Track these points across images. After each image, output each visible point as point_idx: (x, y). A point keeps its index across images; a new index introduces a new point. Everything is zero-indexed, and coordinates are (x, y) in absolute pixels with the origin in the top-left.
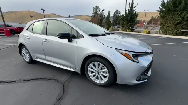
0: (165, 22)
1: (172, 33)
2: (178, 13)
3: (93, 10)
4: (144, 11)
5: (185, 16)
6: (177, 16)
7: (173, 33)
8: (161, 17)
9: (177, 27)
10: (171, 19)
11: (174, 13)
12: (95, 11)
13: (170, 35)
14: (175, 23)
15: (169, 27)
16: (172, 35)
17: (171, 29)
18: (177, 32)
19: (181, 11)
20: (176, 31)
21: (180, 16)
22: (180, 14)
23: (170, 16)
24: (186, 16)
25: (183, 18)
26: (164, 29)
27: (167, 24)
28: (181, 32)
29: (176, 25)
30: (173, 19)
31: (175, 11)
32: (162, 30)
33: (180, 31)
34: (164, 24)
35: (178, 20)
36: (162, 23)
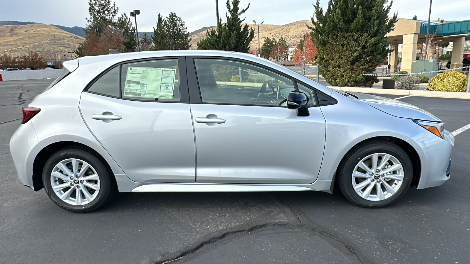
0: (329, 56)
1: (346, 80)
2: (353, 36)
3: (91, 9)
4: (254, 21)
5: (366, 42)
6: (352, 42)
7: (348, 82)
8: (320, 43)
9: (355, 67)
10: (341, 48)
11: (346, 35)
12: (98, 12)
13: (344, 86)
14: (351, 58)
15: (339, 66)
16: (348, 86)
17: (344, 72)
18: (357, 79)
19: (358, 31)
20: (354, 75)
21: (357, 43)
22: (357, 38)
23: (338, 41)
24: (368, 44)
25: (364, 47)
26: (329, 71)
27: (335, 61)
28: (364, 78)
29: (353, 63)
30: (345, 49)
31: (347, 31)
32: (324, 76)
33: (361, 75)
34: (326, 61)
35: (355, 52)
36: (324, 59)
